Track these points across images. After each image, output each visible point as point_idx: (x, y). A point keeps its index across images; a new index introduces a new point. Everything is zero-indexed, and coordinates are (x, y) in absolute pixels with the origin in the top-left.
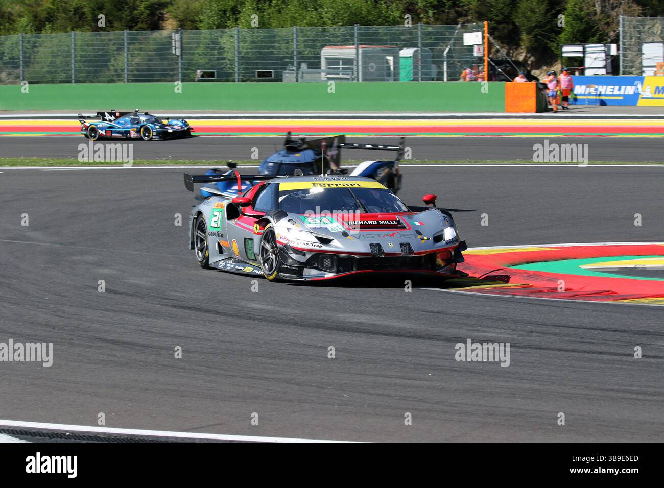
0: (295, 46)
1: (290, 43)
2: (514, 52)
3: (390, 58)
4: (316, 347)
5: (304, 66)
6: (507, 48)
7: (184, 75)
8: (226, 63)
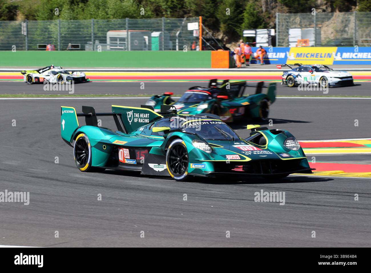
0: (92, 31)
1: (89, 29)
2: (216, 34)
3: (146, 37)
4: (115, 199)
5: (97, 42)
6: (212, 31)
7: (29, 47)
8: (53, 40)
